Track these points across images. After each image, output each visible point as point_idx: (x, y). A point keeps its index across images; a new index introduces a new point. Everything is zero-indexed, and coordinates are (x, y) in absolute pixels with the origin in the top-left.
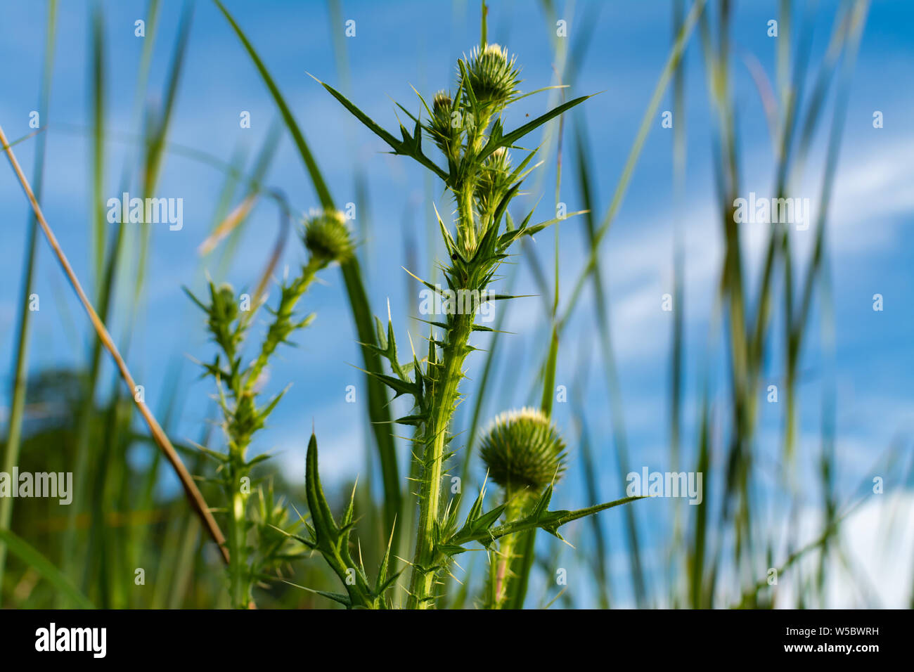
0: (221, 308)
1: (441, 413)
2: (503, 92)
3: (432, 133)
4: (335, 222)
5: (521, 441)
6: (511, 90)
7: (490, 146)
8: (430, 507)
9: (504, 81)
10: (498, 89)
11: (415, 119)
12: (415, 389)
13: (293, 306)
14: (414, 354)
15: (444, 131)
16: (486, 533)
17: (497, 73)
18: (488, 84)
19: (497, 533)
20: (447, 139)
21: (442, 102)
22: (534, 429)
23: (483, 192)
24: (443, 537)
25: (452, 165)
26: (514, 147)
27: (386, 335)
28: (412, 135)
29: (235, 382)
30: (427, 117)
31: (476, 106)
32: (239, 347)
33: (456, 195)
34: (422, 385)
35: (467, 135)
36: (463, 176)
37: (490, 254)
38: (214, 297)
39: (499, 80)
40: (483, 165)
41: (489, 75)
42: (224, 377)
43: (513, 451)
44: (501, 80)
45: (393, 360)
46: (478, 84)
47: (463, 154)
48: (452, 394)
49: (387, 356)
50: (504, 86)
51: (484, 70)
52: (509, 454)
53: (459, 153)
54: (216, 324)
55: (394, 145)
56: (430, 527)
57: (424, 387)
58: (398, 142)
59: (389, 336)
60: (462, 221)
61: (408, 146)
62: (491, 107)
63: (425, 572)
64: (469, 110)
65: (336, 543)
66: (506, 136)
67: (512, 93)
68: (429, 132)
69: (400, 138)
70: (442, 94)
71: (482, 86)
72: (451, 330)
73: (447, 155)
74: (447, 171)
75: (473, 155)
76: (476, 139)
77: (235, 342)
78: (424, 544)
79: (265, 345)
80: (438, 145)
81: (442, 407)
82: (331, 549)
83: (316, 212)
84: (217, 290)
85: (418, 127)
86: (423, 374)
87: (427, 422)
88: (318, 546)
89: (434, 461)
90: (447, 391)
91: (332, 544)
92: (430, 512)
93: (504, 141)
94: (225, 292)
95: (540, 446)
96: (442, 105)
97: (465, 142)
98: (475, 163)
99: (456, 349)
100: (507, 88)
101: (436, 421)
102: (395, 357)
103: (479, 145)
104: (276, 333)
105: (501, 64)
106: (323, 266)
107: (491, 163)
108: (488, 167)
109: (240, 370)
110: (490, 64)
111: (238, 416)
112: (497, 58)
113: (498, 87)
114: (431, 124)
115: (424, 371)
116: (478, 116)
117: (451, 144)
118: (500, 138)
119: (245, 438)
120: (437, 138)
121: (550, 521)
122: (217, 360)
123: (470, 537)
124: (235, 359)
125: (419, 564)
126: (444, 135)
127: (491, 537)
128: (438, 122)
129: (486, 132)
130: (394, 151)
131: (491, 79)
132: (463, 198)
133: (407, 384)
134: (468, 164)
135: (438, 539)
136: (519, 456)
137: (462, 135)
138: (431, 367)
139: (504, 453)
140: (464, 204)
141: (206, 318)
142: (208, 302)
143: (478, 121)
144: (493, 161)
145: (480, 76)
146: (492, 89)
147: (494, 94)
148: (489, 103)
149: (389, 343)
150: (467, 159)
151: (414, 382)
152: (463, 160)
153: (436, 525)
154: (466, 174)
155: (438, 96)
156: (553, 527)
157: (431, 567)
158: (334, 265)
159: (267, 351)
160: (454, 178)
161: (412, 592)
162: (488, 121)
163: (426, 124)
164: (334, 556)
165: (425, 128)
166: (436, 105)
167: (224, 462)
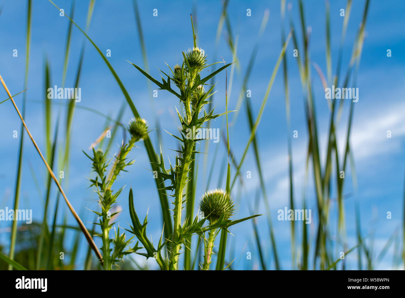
0: (98, 158)
1: (181, 185)
2: (200, 64)
3: (174, 81)
4: (141, 123)
5: (215, 201)
6: (203, 63)
7: (196, 84)
8: (178, 220)
9: (201, 60)
10: (199, 63)
11: (167, 76)
12: (171, 177)
13: (125, 156)
14: (170, 164)
15: (179, 79)
16: (200, 230)
17: (198, 57)
18: (195, 61)
19: (204, 230)
20: (180, 82)
21: (178, 69)
22: (220, 196)
23: (194, 102)
24: (183, 231)
25: (182, 92)
26: (205, 84)
27: (160, 158)
28: (167, 82)
29: (103, 186)
30: (172, 75)
31: (190, 70)
32: (105, 173)
33: (184, 103)
34: (174, 175)
35: (187, 81)
36: (186, 96)
37: (196, 122)
38: (95, 155)
39: (198, 59)
40: (194, 92)
41: (195, 58)
42: (99, 184)
43: (212, 205)
44: (199, 60)
45: (163, 168)
46: (190, 62)
47: (186, 88)
48: (185, 178)
49: (161, 167)
50: (201, 62)
51: (193, 56)
52: (210, 206)
53: (185, 88)
54: (96, 164)
55: (160, 86)
56: (178, 228)
57: (174, 176)
58: (161, 84)
59: (161, 159)
60: (187, 113)
61: (165, 86)
62: (196, 70)
63: (177, 244)
64: (188, 71)
65: (141, 231)
66: (202, 80)
67: (204, 64)
68: (173, 80)
69: (162, 83)
70: (177, 66)
71: (192, 63)
72: (184, 153)
73: (180, 88)
74: (180, 95)
75: (190, 88)
76: (191, 82)
77: (103, 171)
78: (176, 234)
79: (115, 171)
80: (177, 85)
81: (181, 182)
82: (140, 233)
83: (133, 119)
84: (96, 152)
85: (169, 79)
86: (174, 171)
87: (175, 188)
88: (134, 232)
89: (179, 203)
90: (183, 176)
91: (140, 232)
92: (178, 222)
93: (201, 82)
94: (99, 152)
95: (223, 202)
96: (177, 70)
97: (187, 84)
98: (191, 91)
99: (186, 160)
100: (202, 62)
101: (179, 188)
102: (163, 166)
103: (192, 84)
104: (119, 167)
105: (199, 54)
106: (137, 140)
107: (197, 91)
108: (196, 93)
109: (106, 182)
110: (195, 54)
111: (105, 198)
112: (197, 51)
113: (198, 62)
114: (174, 77)
115: (174, 170)
116: (191, 74)
117: (181, 84)
118: (199, 81)
119: (108, 206)
120: (176, 82)
121: (224, 225)
122: (97, 179)
123: (194, 231)
124: (104, 177)
125: (174, 241)
126: (179, 81)
127: (201, 232)
128: (176, 76)
129: (194, 79)
130: (160, 88)
131: (195, 60)
132: (187, 104)
133: (168, 175)
134: (188, 91)
135: (181, 232)
136: (215, 206)
137: (186, 81)
138: (177, 168)
139: (209, 206)
140: (187, 106)
141: (92, 162)
142: (92, 156)
143: (192, 75)
144: (198, 91)
145: (192, 59)
146: (196, 63)
147: (197, 65)
148: (195, 68)
149: (161, 161)
150: (188, 89)
151: (171, 174)
152: (186, 89)
153: (180, 227)
154: (187, 95)
155: (176, 67)
156: (225, 227)
157: (179, 242)
158: (142, 140)
159: (116, 174)
160: (183, 97)
161: (172, 252)
162: (195, 76)
163: (172, 77)
164: (141, 236)
165: (172, 79)
166: (175, 70)
167: (100, 216)
